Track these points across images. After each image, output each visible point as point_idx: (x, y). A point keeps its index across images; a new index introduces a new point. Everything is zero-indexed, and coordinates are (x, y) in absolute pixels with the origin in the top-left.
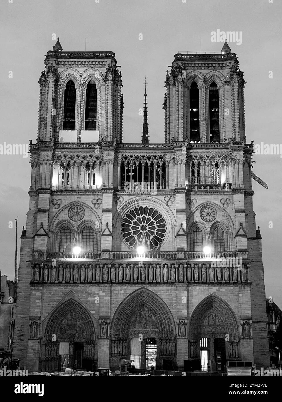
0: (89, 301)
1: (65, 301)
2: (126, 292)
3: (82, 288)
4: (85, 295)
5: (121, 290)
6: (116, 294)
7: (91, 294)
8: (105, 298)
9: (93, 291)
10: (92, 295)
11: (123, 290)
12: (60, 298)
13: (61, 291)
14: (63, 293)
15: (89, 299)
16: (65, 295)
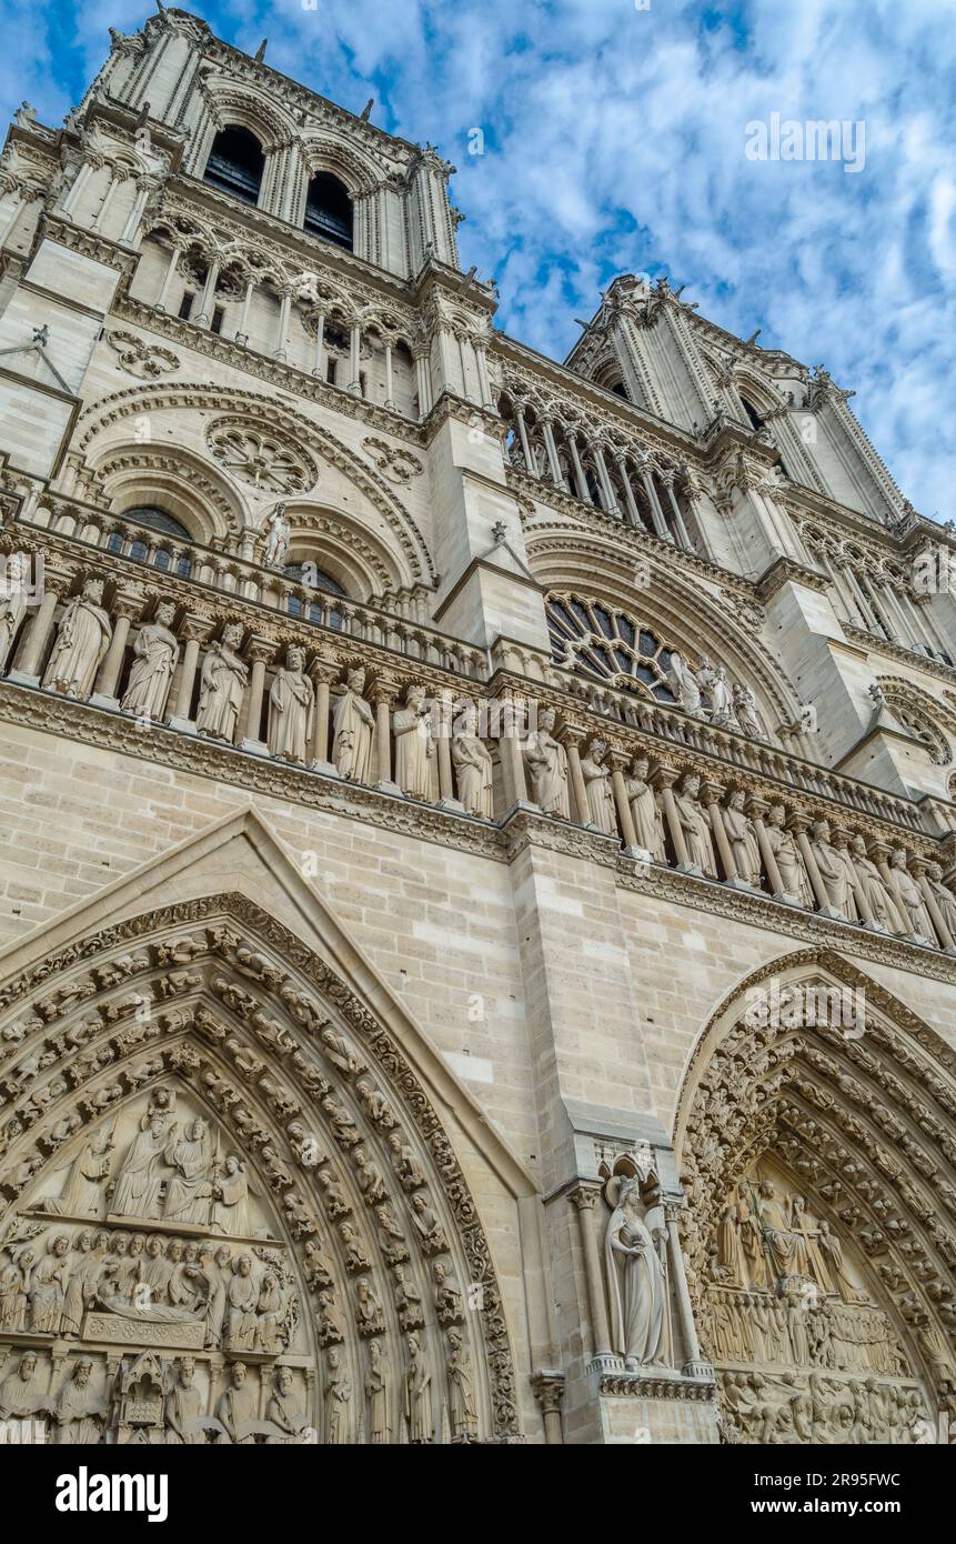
0: (426, 952)
1: (164, 900)
2: (724, 950)
3: (356, 825)
4: (384, 893)
5: (685, 927)
6: (654, 946)
7: (441, 896)
8: (590, 949)
9: (452, 875)
10: (446, 906)
11: (699, 929)
12: (129, 855)
13: (146, 790)
14: (162, 814)
15: (422, 931)
16: (178, 834)
